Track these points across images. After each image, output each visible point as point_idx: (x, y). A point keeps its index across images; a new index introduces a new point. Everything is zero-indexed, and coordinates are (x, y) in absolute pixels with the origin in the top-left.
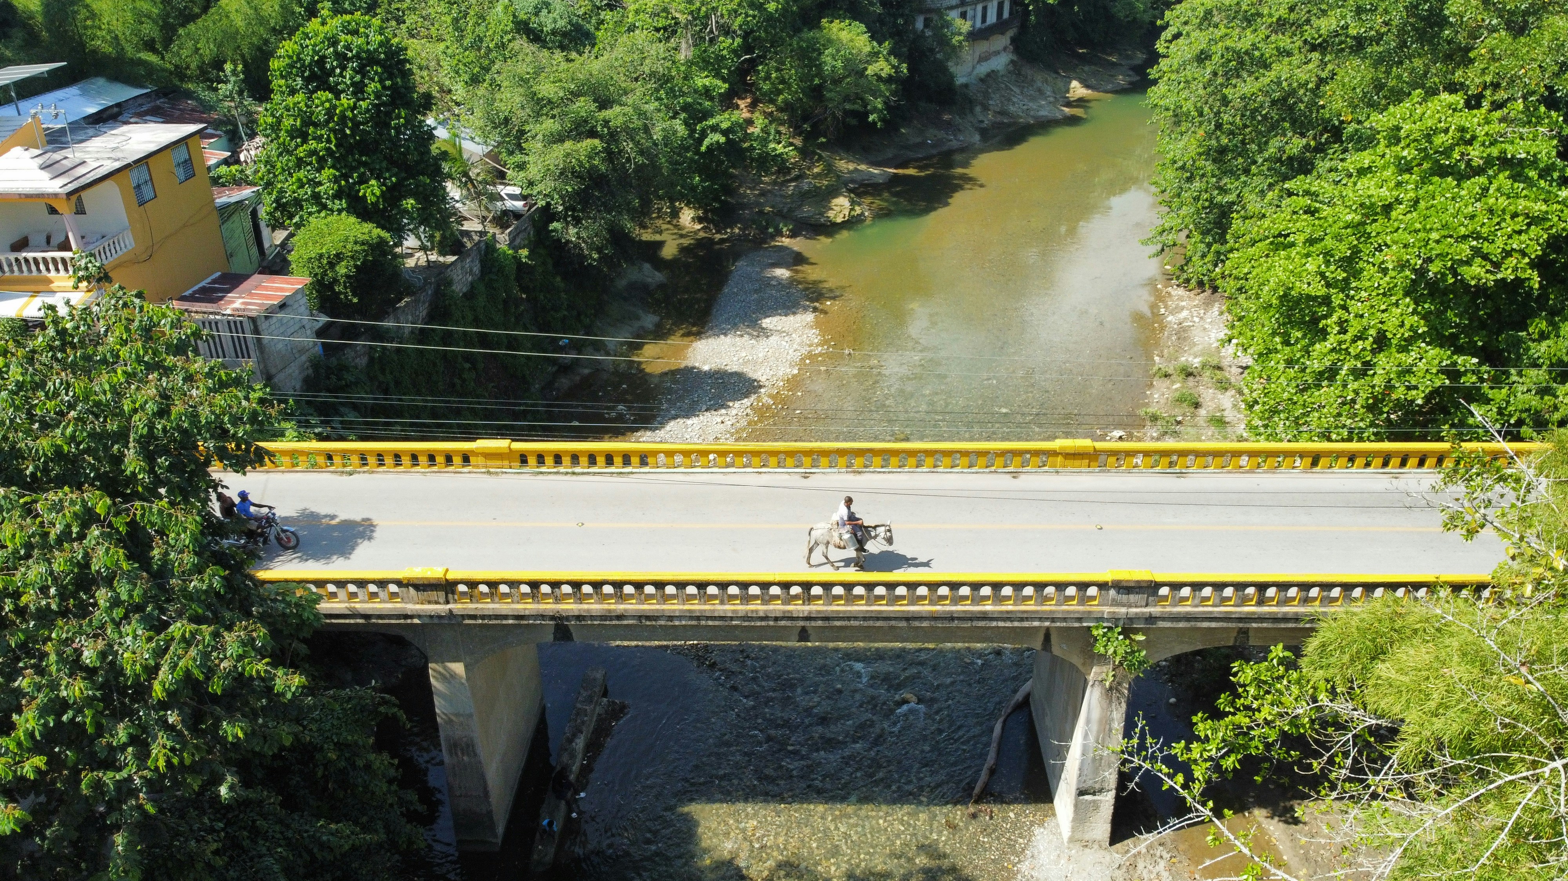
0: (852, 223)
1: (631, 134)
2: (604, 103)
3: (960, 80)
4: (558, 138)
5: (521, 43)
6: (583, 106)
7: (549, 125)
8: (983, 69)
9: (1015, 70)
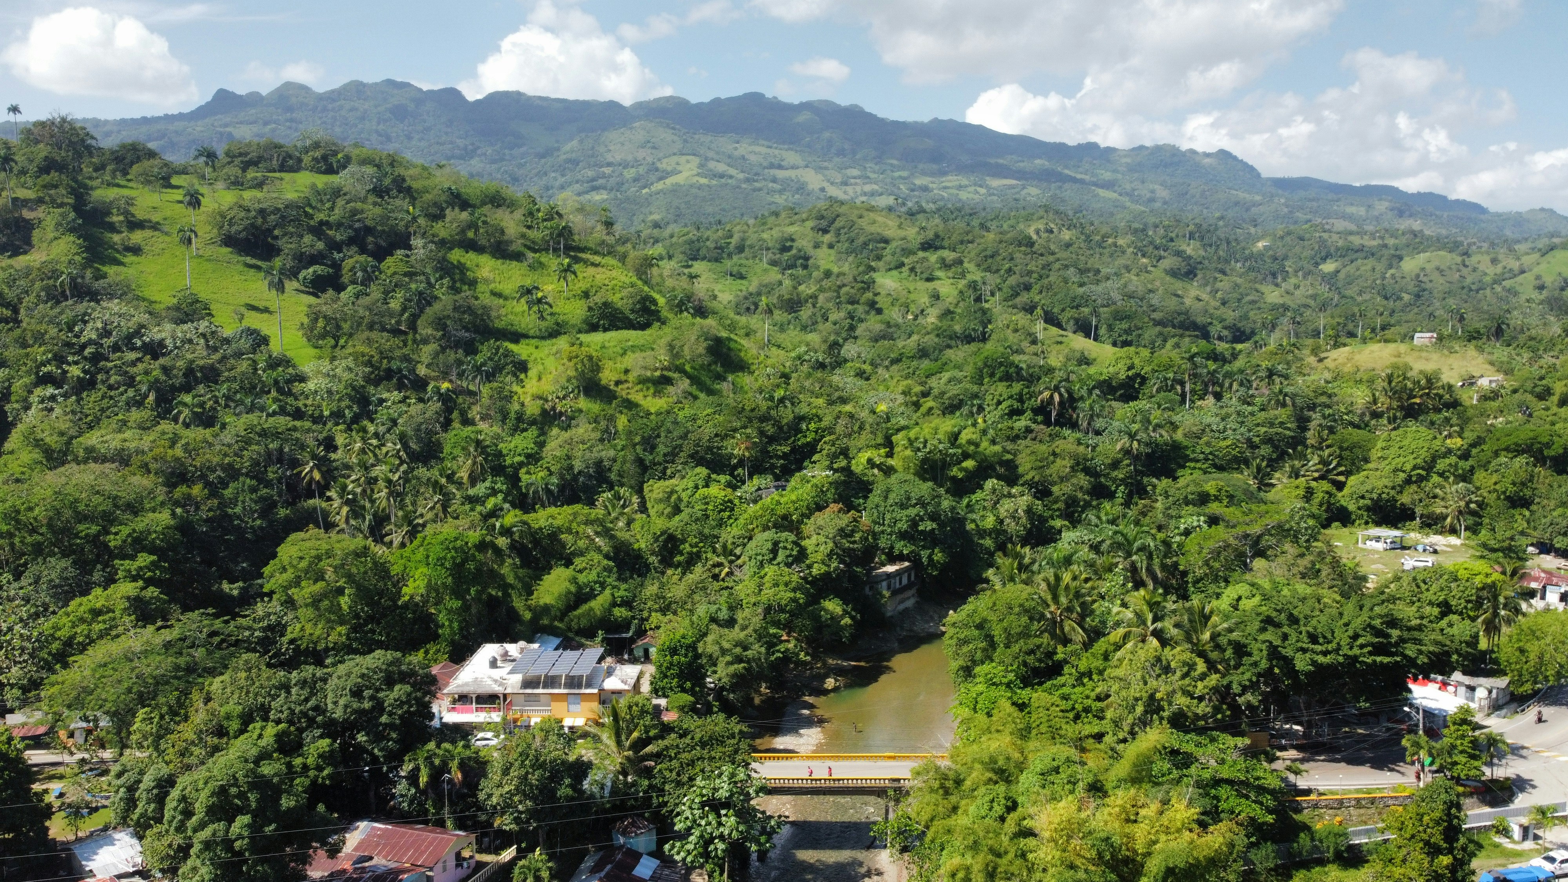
0: (836, 689)
1: (754, 659)
2: (745, 648)
3: (889, 614)
4: (729, 663)
5: (714, 626)
6: (738, 650)
7: (728, 658)
8: (901, 607)
9: (918, 607)
